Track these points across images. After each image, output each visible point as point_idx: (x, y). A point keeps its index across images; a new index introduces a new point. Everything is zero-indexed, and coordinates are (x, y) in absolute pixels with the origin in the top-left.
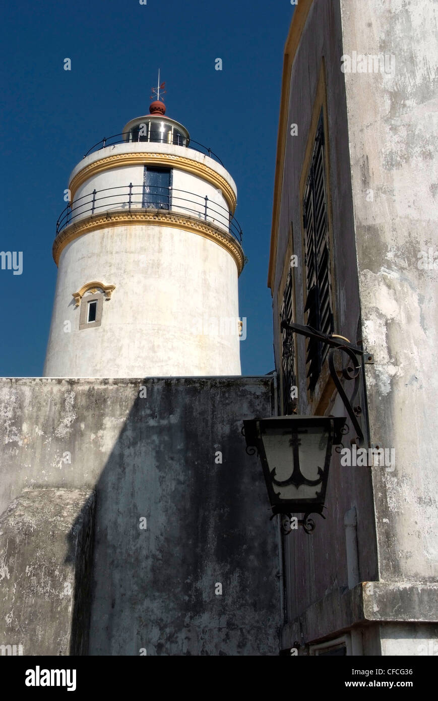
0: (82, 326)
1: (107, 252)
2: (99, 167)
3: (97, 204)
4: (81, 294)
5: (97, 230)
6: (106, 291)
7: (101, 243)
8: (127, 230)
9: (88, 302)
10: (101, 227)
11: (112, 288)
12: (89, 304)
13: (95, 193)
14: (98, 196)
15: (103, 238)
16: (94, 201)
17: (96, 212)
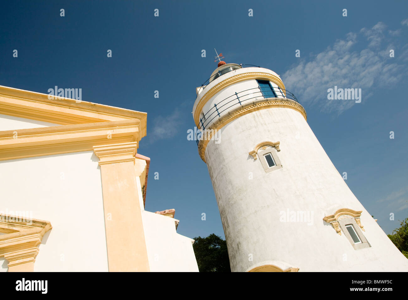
0: (266, 170)
1: (262, 124)
2: (227, 83)
3: (241, 99)
4: (256, 151)
5: (247, 113)
6: (275, 146)
7: (254, 120)
8: (268, 111)
9: (263, 155)
10: (250, 112)
11: (278, 143)
12: (264, 156)
13: (236, 94)
14: (239, 95)
15: (254, 117)
16: (238, 98)
17: (243, 104)
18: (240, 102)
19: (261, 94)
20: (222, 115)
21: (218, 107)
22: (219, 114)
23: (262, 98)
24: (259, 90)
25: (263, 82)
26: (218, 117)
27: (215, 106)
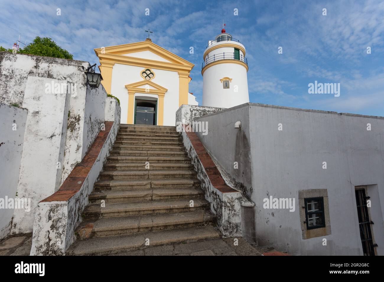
0: (224, 88)
2: (223, 46)
4: (223, 79)
6: (230, 80)
9: (225, 82)
11: (232, 79)
13: (224, 53)
16: (224, 55)
17: (225, 58)
18: (224, 57)
19: (233, 56)
20: (215, 60)
21: (215, 56)
22: (214, 60)
23: (233, 58)
24: (233, 54)
25: (237, 50)
26: (214, 61)
27: (214, 55)
